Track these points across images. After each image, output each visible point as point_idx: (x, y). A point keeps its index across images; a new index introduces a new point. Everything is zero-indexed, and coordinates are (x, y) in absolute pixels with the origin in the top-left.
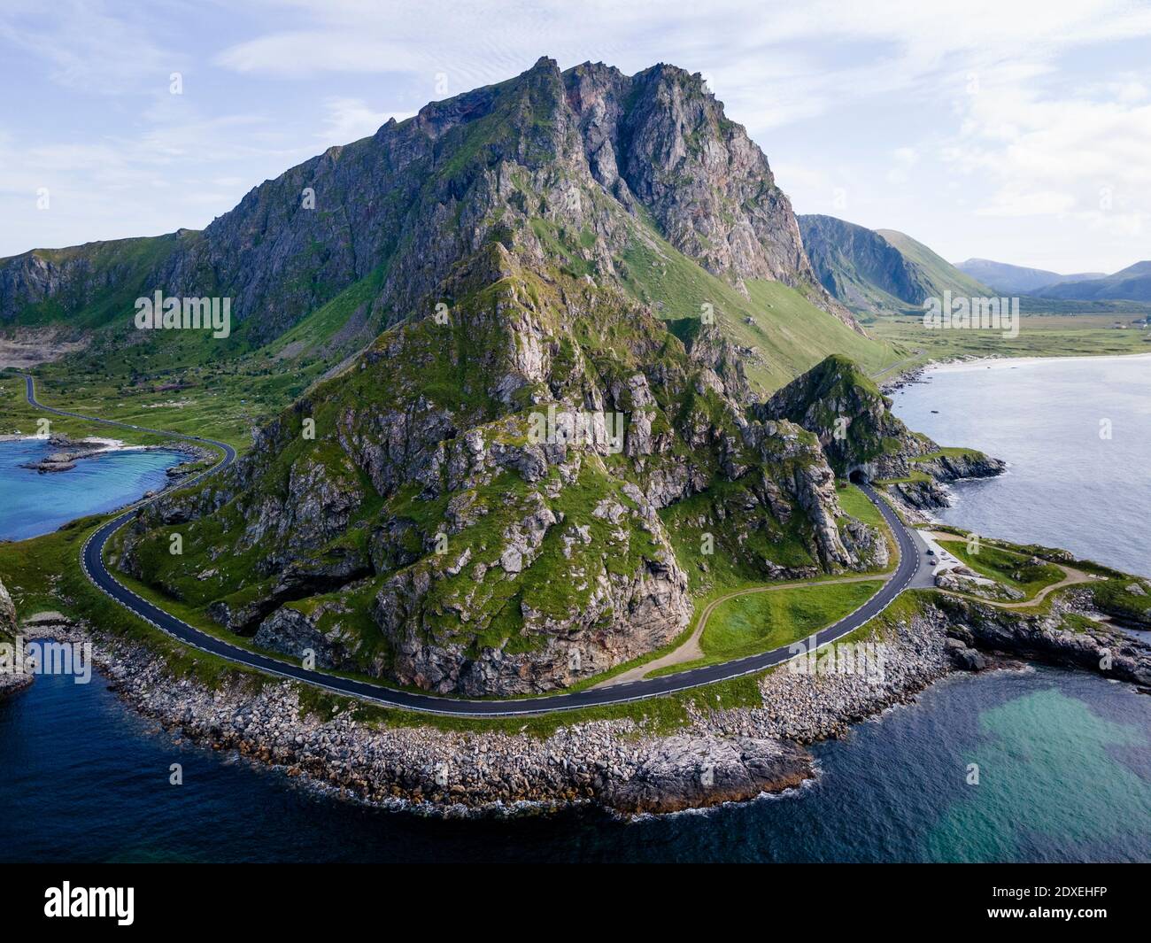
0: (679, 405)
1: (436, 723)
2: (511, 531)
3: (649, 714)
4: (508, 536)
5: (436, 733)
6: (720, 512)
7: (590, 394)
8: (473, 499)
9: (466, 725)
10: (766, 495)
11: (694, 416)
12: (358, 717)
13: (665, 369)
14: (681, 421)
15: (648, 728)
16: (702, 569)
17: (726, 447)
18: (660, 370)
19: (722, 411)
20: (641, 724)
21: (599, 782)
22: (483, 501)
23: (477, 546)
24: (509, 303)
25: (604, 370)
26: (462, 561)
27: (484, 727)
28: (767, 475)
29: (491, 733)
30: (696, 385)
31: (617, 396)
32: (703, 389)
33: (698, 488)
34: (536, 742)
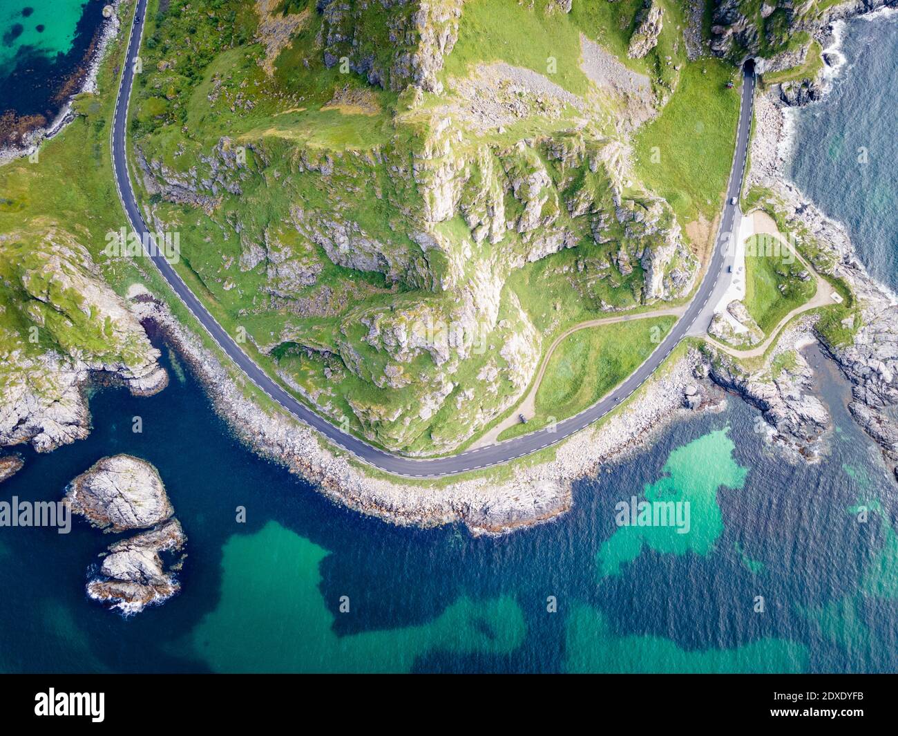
0: (571, 179)
1: (389, 479)
2: (425, 399)
3: (495, 474)
4: (423, 401)
5: (388, 483)
6: (580, 267)
7: (493, 208)
8: (402, 372)
9: (404, 481)
10: (617, 260)
11: (580, 196)
12: (349, 462)
13: (565, 151)
14: (570, 193)
15: (492, 482)
16: (555, 308)
17: (599, 221)
18: (561, 150)
19: (606, 189)
20: (490, 480)
21: (465, 511)
22: (408, 375)
23: (405, 407)
24: (424, 165)
25: (508, 167)
26: (397, 415)
27: (413, 483)
28: (623, 249)
29: (416, 487)
30: (591, 162)
31: (517, 188)
32: (595, 168)
33: (569, 247)
34: (437, 491)
